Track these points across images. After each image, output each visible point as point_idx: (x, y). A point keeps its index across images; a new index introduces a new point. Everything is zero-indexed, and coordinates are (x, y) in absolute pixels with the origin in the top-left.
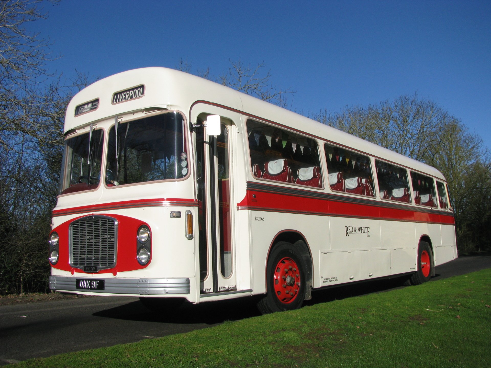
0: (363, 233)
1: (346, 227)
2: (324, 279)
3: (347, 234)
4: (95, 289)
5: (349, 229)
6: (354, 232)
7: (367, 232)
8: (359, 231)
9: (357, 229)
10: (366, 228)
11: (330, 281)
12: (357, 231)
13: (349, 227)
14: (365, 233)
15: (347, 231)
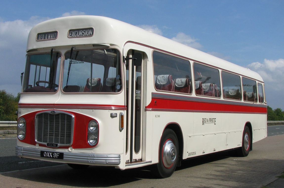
0: (212, 122)
1: (203, 119)
2: (189, 154)
3: (203, 124)
4: (56, 158)
5: (205, 120)
6: (207, 122)
7: (214, 122)
8: (210, 121)
9: (209, 120)
10: (214, 119)
11: (192, 154)
12: (209, 121)
13: (205, 119)
14: (213, 122)
15: (203, 122)
